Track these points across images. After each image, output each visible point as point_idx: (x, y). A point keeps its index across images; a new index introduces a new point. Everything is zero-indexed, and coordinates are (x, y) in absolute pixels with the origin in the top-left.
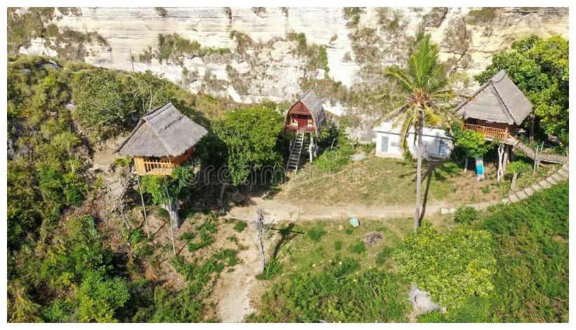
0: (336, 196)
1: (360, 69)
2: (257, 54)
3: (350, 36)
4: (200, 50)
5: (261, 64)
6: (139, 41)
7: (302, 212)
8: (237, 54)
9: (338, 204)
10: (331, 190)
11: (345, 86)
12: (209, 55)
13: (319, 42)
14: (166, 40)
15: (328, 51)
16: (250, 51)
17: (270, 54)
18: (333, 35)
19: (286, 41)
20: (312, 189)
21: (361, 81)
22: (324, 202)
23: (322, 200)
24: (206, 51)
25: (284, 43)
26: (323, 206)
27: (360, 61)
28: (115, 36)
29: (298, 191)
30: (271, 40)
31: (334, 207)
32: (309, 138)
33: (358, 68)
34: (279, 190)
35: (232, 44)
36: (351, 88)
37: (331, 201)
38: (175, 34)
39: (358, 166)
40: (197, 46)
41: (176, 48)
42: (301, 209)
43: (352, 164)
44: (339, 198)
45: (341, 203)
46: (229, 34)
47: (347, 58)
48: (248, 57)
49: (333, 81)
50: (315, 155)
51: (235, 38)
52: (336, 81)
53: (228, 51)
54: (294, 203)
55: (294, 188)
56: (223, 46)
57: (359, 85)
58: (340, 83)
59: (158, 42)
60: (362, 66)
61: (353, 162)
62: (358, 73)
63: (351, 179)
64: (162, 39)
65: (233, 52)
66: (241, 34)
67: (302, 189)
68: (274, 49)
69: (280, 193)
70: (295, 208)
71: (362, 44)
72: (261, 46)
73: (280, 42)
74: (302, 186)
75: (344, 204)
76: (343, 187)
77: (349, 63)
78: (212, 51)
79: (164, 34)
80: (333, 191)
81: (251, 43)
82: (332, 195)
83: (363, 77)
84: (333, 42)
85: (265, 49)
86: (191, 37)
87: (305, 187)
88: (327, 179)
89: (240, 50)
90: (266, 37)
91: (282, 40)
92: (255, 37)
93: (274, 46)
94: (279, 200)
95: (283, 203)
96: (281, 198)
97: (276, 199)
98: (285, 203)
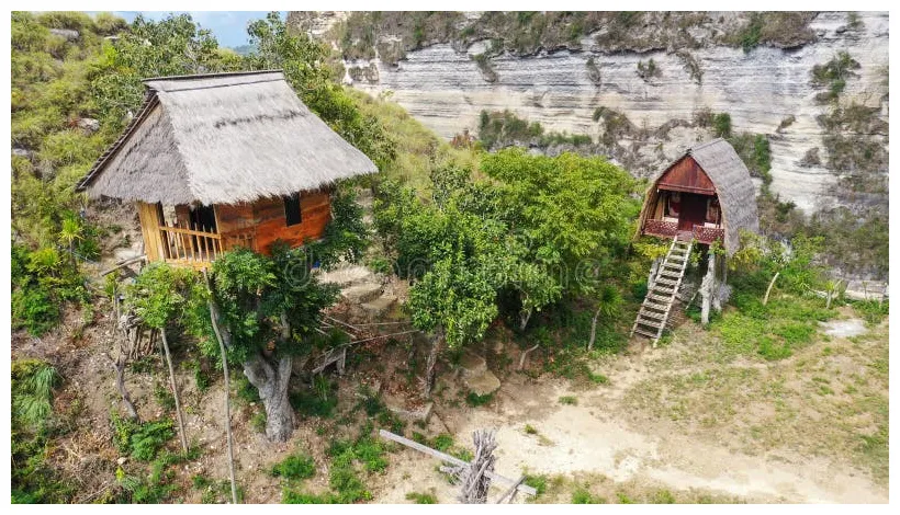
0: (769, 425)
1: (836, 182)
2: (636, 148)
3: (821, 119)
4: (542, 138)
5: (643, 165)
6: (450, 122)
7: (655, 456)
8: (602, 145)
9: (773, 452)
10: (755, 407)
11: (802, 212)
12: (555, 146)
13: (758, 129)
14: (491, 122)
15: (773, 146)
16: (625, 143)
17: (660, 147)
18: (786, 117)
19: (693, 126)
20: (694, 395)
21: (836, 204)
22: (727, 436)
23: (724, 434)
24: (551, 138)
25: (689, 130)
26: (723, 451)
27: (836, 166)
28: (418, 112)
29: (653, 395)
30: (666, 124)
31: (760, 460)
32: (705, 257)
33: (832, 179)
34: (602, 381)
35: (596, 130)
36: (814, 217)
37: (750, 439)
38: (506, 111)
39: (841, 351)
40: (537, 130)
41: (504, 133)
42: (653, 447)
43: (825, 345)
44: (777, 435)
45: (783, 451)
46: (592, 113)
47: (811, 160)
48: (621, 150)
49: (776, 201)
50: (717, 305)
51: (602, 119)
52: (783, 201)
53: (588, 140)
54: (635, 424)
55: (643, 384)
56: (580, 133)
57: (832, 212)
58: (791, 206)
59: (478, 123)
60: (842, 177)
61: (827, 340)
62: (832, 191)
63: (821, 386)
64: (485, 118)
65: (596, 142)
66: (614, 114)
67: (665, 389)
68: (668, 139)
69: (602, 390)
70: (636, 440)
71: (846, 134)
72: (645, 134)
73: (681, 128)
74: (667, 380)
75: (795, 457)
76: (794, 403)
77: (814, 170)
78: (561, 140)
79: (491, 110)
80: (761, 411)
81: (628, 127)
82: (756, 421)
83: (841, 198)
84: (784, 130)
85: (652, 139)
86: (530, 115)
87: (677, 385)
88: (745, 373)
89: (608, 140)
90: (656, 118)
91: (686, 125)
92: (636, 119)
93: (670, 135)
94: (594, 409)
95: (601, 419)
96: (599, 404)
97: (586, 406)
98: (608, 420)
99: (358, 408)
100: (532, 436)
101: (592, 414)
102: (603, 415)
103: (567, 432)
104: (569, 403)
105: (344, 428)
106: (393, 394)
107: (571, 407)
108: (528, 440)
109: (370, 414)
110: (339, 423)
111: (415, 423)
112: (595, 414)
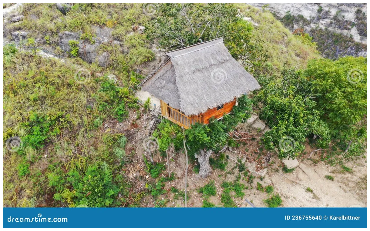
94: (342, 185)
95: (345, 191)
96: (345, 183)
97: (338, 182)
98: (348, 191)
99: (236, 167)
100: (310, 193)
101: (340, 187)
102: (345, 188)
103: (327, 194)
104: (330, 179)
105: (229, 175)
106: (250, 162)
107: (331, 181)
108: (308, 194)
109: (241, 171)
110: (228, 173)
111: (258, 178)
112: (342, 187)
